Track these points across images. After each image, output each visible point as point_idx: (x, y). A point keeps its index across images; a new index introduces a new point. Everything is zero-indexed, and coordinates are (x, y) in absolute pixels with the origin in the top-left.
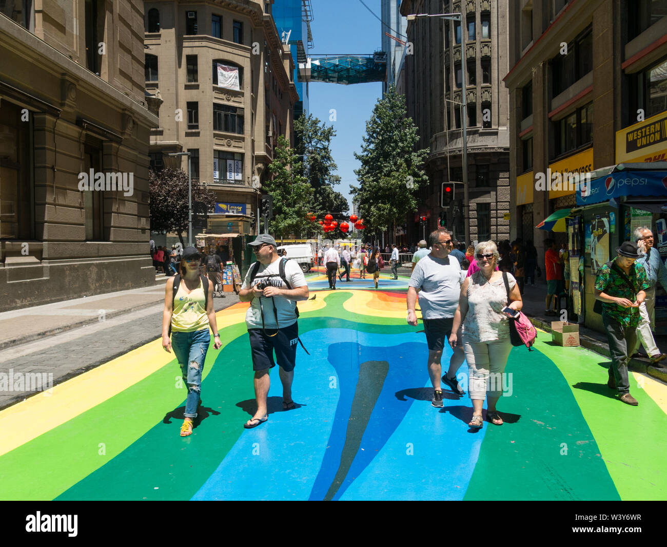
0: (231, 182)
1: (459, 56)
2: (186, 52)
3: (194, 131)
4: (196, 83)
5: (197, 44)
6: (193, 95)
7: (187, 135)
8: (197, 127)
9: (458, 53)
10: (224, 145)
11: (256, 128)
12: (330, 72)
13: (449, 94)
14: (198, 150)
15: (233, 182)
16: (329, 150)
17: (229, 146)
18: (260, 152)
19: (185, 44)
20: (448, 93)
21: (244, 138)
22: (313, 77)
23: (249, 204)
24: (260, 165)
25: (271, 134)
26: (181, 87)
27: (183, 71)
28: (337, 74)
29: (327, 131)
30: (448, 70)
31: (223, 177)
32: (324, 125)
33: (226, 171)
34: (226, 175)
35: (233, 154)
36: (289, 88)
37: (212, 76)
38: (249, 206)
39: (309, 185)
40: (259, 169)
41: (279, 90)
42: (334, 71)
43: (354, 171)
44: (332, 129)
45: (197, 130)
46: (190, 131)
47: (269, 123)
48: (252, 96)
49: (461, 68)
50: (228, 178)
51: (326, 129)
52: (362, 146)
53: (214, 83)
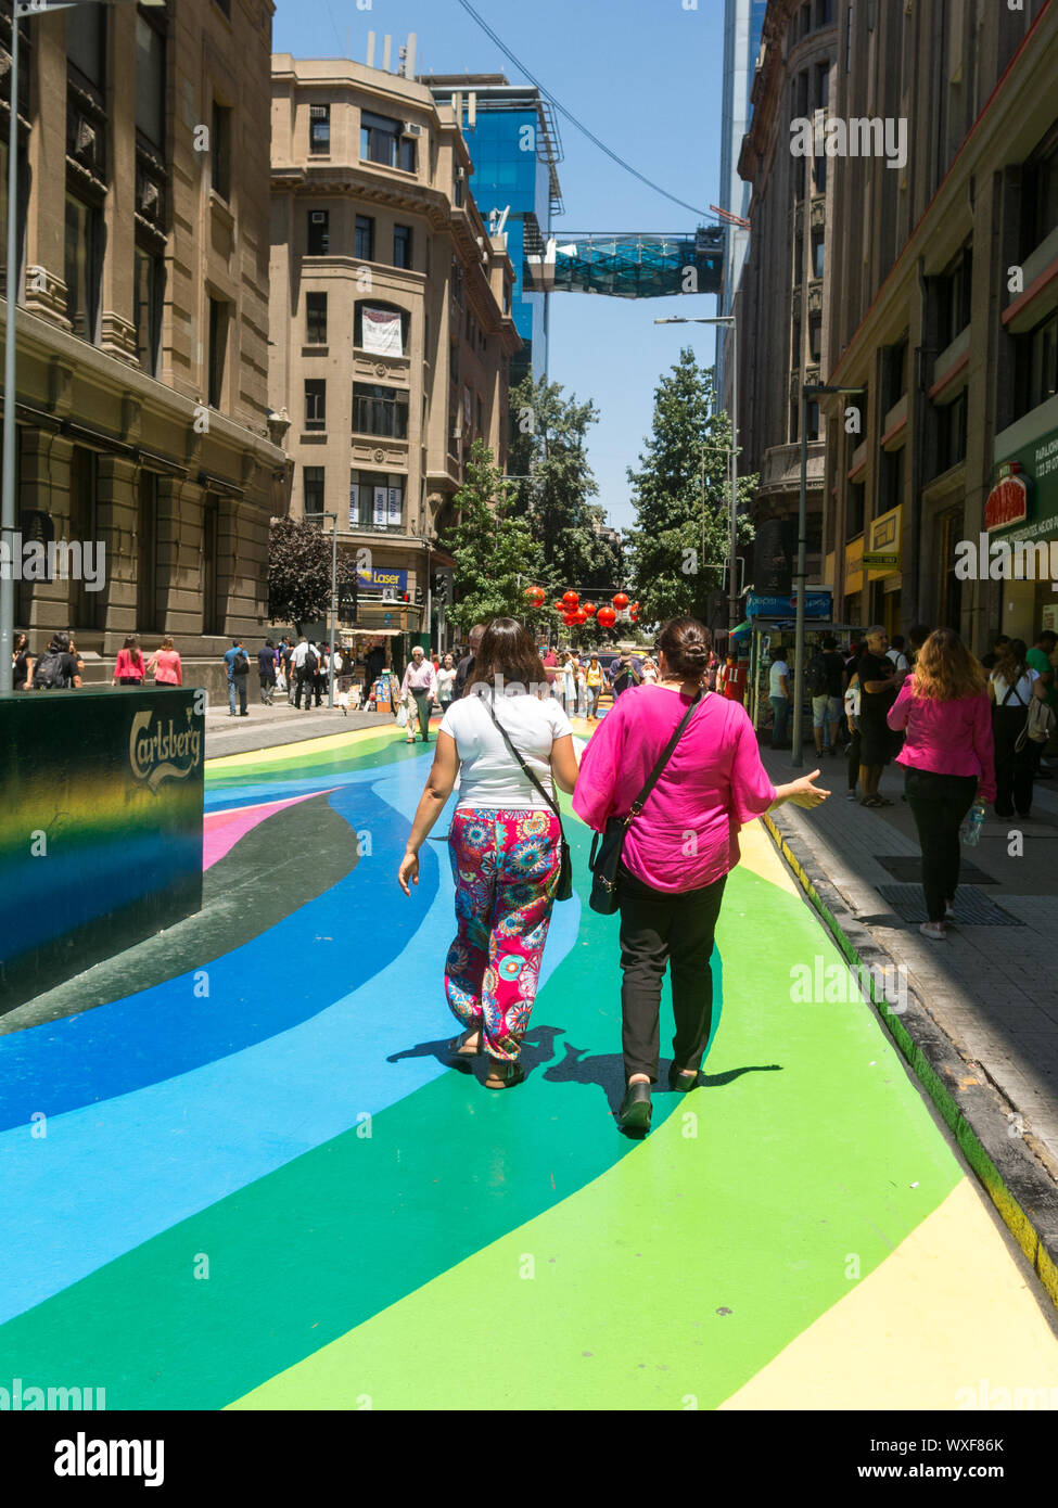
0: (382, 528)
1: (817, 303)
2: (307, 286)
3: (316, 433)
4: (323, 345)
5: (327, 272)
6: (316, 368)
7: (305, 440)
8: (322, 426)
9: (816, 297)
10: (370, 460)
11: (430, 426)
12: (596, 272)
13: (798, 373)
14: (323, 468)
15: (385, 528)
16: (583, 450)
17: (379, 462)
18: (438, 471)
19: (306, 272)
20: (796, 370)
21: (407, 446)
22: (557, 282)
23: (412, 570)
24: (436, 497)
25: (458, 433)
26: (296, 351)
27: (300, 322)
28: (611, 276)
29: (579, 413)
30: (798, 325)
31: (366, 520)
32: (572, 399)
33: (373, 509)
34: (372, 514)
35: (385, 476)
36: (501, 328)
37: (352, 332)
38: (412, 575)
39: (528, 536)
40: (433, 504)
41: (480, 334)
42: (606, 270)
43: (632, 501)
44: (591, 406)
45: (321, 433)
46: (309, 433)
47: (457, 412)
48: (425, 365)
49: (820, 326)
50: (376, 522)
51: (578, 408)
52: (641, 457)
53: (355, 345)
